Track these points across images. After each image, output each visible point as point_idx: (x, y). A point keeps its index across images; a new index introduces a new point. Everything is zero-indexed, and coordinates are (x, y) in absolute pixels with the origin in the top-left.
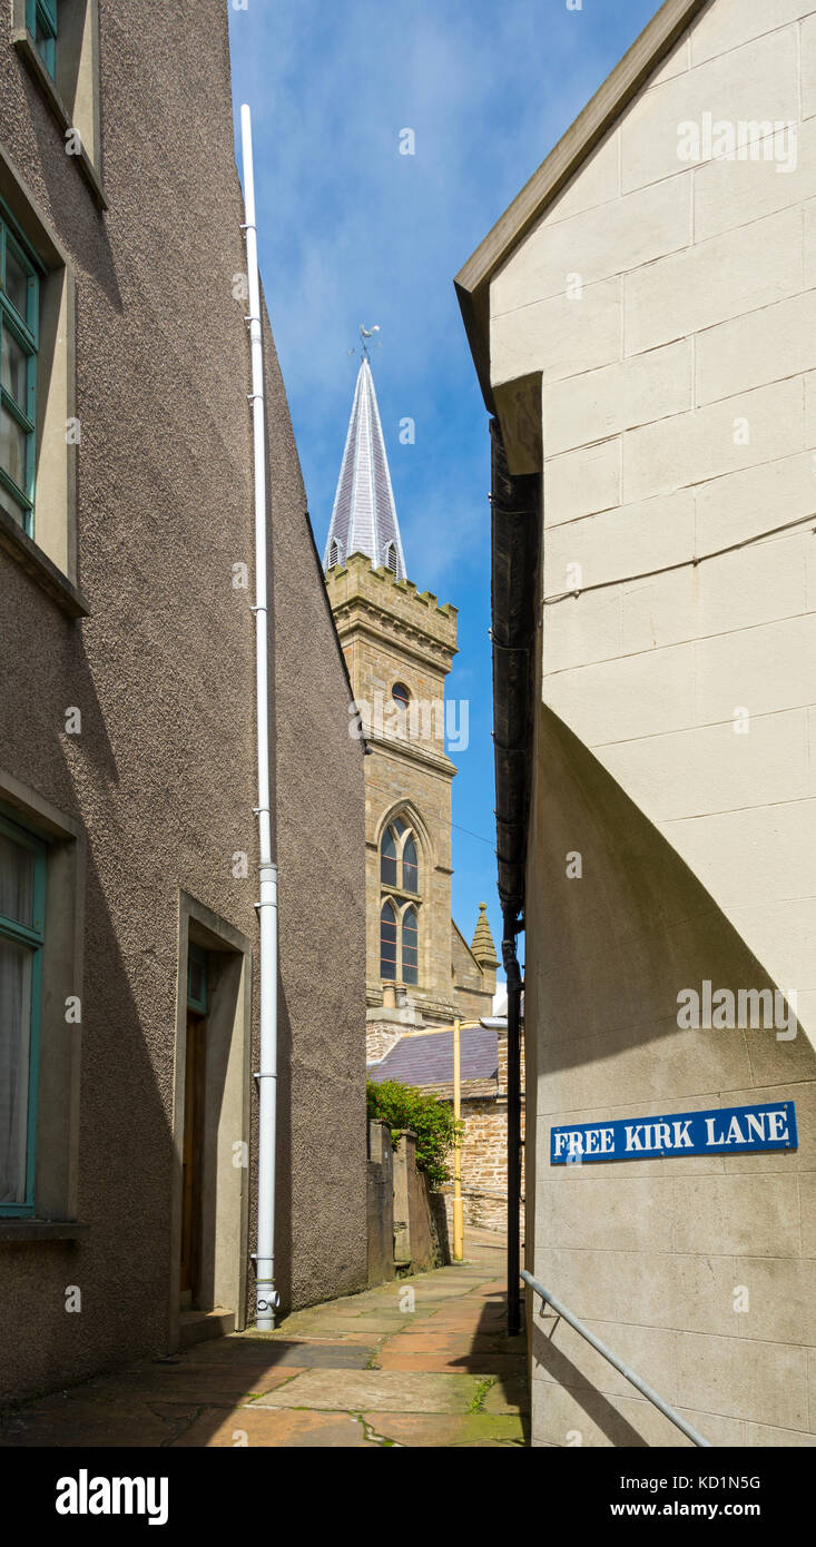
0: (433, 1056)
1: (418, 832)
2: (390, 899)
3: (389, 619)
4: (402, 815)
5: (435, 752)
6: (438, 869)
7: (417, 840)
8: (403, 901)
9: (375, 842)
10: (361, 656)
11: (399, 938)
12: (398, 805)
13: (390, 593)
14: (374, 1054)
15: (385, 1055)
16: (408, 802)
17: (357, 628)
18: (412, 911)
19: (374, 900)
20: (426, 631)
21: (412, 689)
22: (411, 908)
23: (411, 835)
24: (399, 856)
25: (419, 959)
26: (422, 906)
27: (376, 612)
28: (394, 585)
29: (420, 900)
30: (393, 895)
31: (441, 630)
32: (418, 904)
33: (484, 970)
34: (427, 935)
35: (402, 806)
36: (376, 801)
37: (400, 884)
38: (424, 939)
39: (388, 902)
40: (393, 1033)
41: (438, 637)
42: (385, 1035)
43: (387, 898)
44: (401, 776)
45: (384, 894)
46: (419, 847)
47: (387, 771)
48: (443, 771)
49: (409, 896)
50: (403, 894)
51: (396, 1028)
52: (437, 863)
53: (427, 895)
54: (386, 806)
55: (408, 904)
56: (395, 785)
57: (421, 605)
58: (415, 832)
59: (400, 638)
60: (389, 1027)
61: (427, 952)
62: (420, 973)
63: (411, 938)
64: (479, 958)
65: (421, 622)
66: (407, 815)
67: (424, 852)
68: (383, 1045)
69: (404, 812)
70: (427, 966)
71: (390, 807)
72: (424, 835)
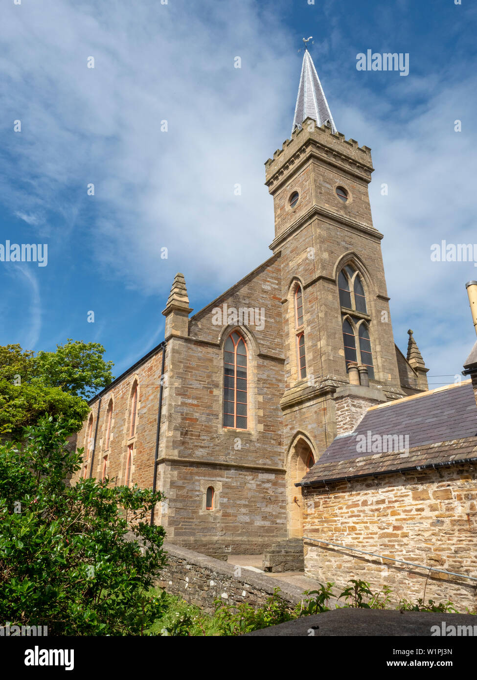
0: (399, 424)
1: (362, 273)
2: (348, 317)
3: (330, 151)
4: (350, 262)
5: (367, 225)
6: (379, 297)
7: (362, 279)
8: (358, 318)
9: (334, 278)
10: (314, 171)
11: (357, 345)
12: (347, 255)
13: (330, 139)
14: (345, 426)
15: (355, 427)
16: (353, 253)
17: (311, 156)
18: (365, 327)
19: (337, 317)
20: (353, 158)
21: (348, 190)
22: (363, 324)
23: (358, 276)
24: (351, 289)
25: (374, 361)
26: (371, 322)
27: (321, 147)
28: (331, 134)
29: (369, 318)
30: (350, 315)
31: (362, 159)
32: (368, 321)
33: (417, 374)
34: (377, 343)
35: (350, 256)
36: (332, 253)
37: (354, 307)
38: (375, 345)
39: (347, 319)
40: (361, 407)
41: (361, 161)
42: (353, 409)
43: (346, 316)
44: (347, 238)
45: (343, 314)
46: (364, 283)
47: (337, 235)
48: (374, 236)
49: (361, 316)
50: (357, 314)
51: (362, 402)
52: (378, 293)
53: (374, 315)
54: (339, 256)
55: (360, 322)
56: (343, 243)
57: (348, 146)
58: (360, 273)
59: (339, 163)
60: (356, 402)
61: (378, 354)
62: (375, 370)
63: (365, 345)
64: (413, 366)
65: (349, 154)
66: (354, 263)
67: (368, 287)
68: (352, 418)
69: (351, 261)
70: (380, 365)
71: (342, 256)
72: (367, 275)
